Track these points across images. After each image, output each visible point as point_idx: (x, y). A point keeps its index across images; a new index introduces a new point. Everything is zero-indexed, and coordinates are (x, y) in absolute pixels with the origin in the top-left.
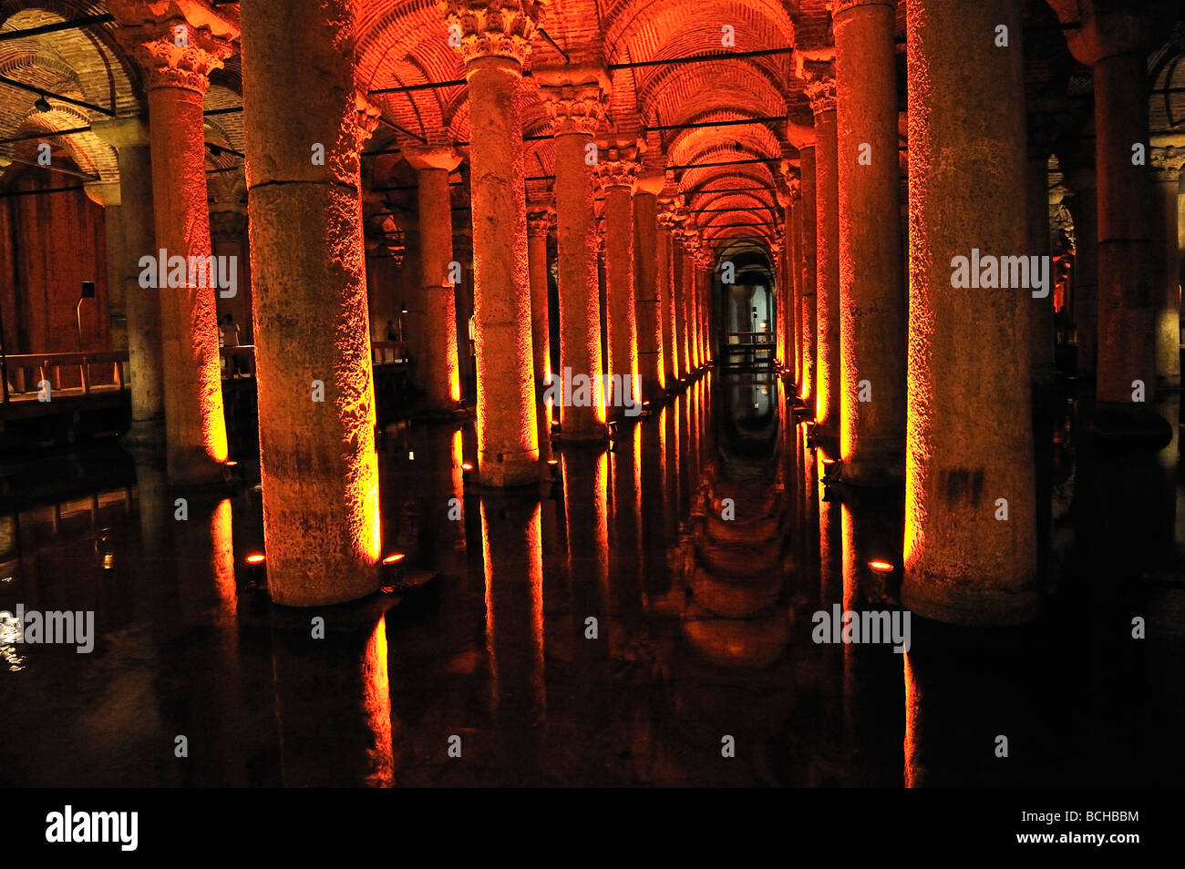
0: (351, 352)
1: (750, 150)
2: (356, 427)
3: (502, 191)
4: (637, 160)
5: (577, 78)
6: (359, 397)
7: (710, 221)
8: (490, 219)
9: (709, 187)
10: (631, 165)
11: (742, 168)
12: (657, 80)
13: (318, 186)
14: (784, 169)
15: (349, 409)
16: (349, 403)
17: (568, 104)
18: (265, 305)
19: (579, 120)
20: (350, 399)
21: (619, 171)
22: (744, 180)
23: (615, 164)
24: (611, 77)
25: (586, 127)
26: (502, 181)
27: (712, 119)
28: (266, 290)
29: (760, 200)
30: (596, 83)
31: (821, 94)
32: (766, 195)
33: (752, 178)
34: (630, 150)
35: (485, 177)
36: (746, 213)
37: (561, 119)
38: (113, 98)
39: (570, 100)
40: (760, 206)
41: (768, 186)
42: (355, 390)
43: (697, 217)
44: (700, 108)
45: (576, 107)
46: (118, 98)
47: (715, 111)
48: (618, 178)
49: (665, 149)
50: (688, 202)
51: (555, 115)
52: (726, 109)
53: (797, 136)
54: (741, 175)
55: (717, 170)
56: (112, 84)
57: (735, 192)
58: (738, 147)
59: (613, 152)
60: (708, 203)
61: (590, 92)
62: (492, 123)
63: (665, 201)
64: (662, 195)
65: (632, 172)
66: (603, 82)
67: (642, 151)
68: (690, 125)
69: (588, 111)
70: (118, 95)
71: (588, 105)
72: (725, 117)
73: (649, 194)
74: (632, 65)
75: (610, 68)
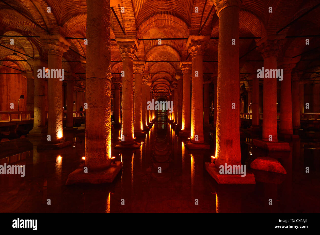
0: (108, 114)
1: (166, 79)
2: (108, 129)
3: (129, 83)
4: (148, 79)
5: (140, 63)
6: (109, 123)
7: (156, 91)
8: (126, 88)
9: (157, 85)
10: (147, 80)
11: (165, 82)
12: (152, 65)
13: (104, 79)
14: (173, 83)
15: (107, 126)
16: (107, 124)
17: (138, 68)
18: (90, 103)
19: (140, 71)
20: (108, 124)
21: (144, 81)
22: (164, 84)
23: (144, 80)
24: (146, 63)
25: (141, 72)
26: (129, 81)
27: (160, 73)
28: (91, 100)
29: (166, 88)
30: (144, 64)
31: (184, 70)
32: (168, 87)
33: (165, 84)
34: (147, 77)
35: (126, 80)
36: (163, 90)
37: (136, 70)
38: (34, 55)
39: (138, 67)
40: (166, 89)
41: (168, 86)
42: (109, 122)
43: (155, 90)
45: (139, 68)
46: (35, 55)
47: (161, 71)
48: (144, 82)
49: (152, 78)
50: (154, 88)
51: (135, 70)
52: (163, 71)
53: (178, 77)
54: (163, 83)
55: (159, 82)
56: (34, 52)
57: (162, 86)
58: (164, 78)
59: (144, 78)
60: (157, 88)
61: (142, 66)
62: (128, 70)
63: (150, 87)
64: (150, 86)
65: (147, 81)
66: (145, 64)
67: (149, 78)
68: (156, 73)
69: (142, 70)
70: (35, 54)
71: (142, 68)
72: (163, 73)
73: (148, 86)
74: (148, 62)
75: (146, 62)
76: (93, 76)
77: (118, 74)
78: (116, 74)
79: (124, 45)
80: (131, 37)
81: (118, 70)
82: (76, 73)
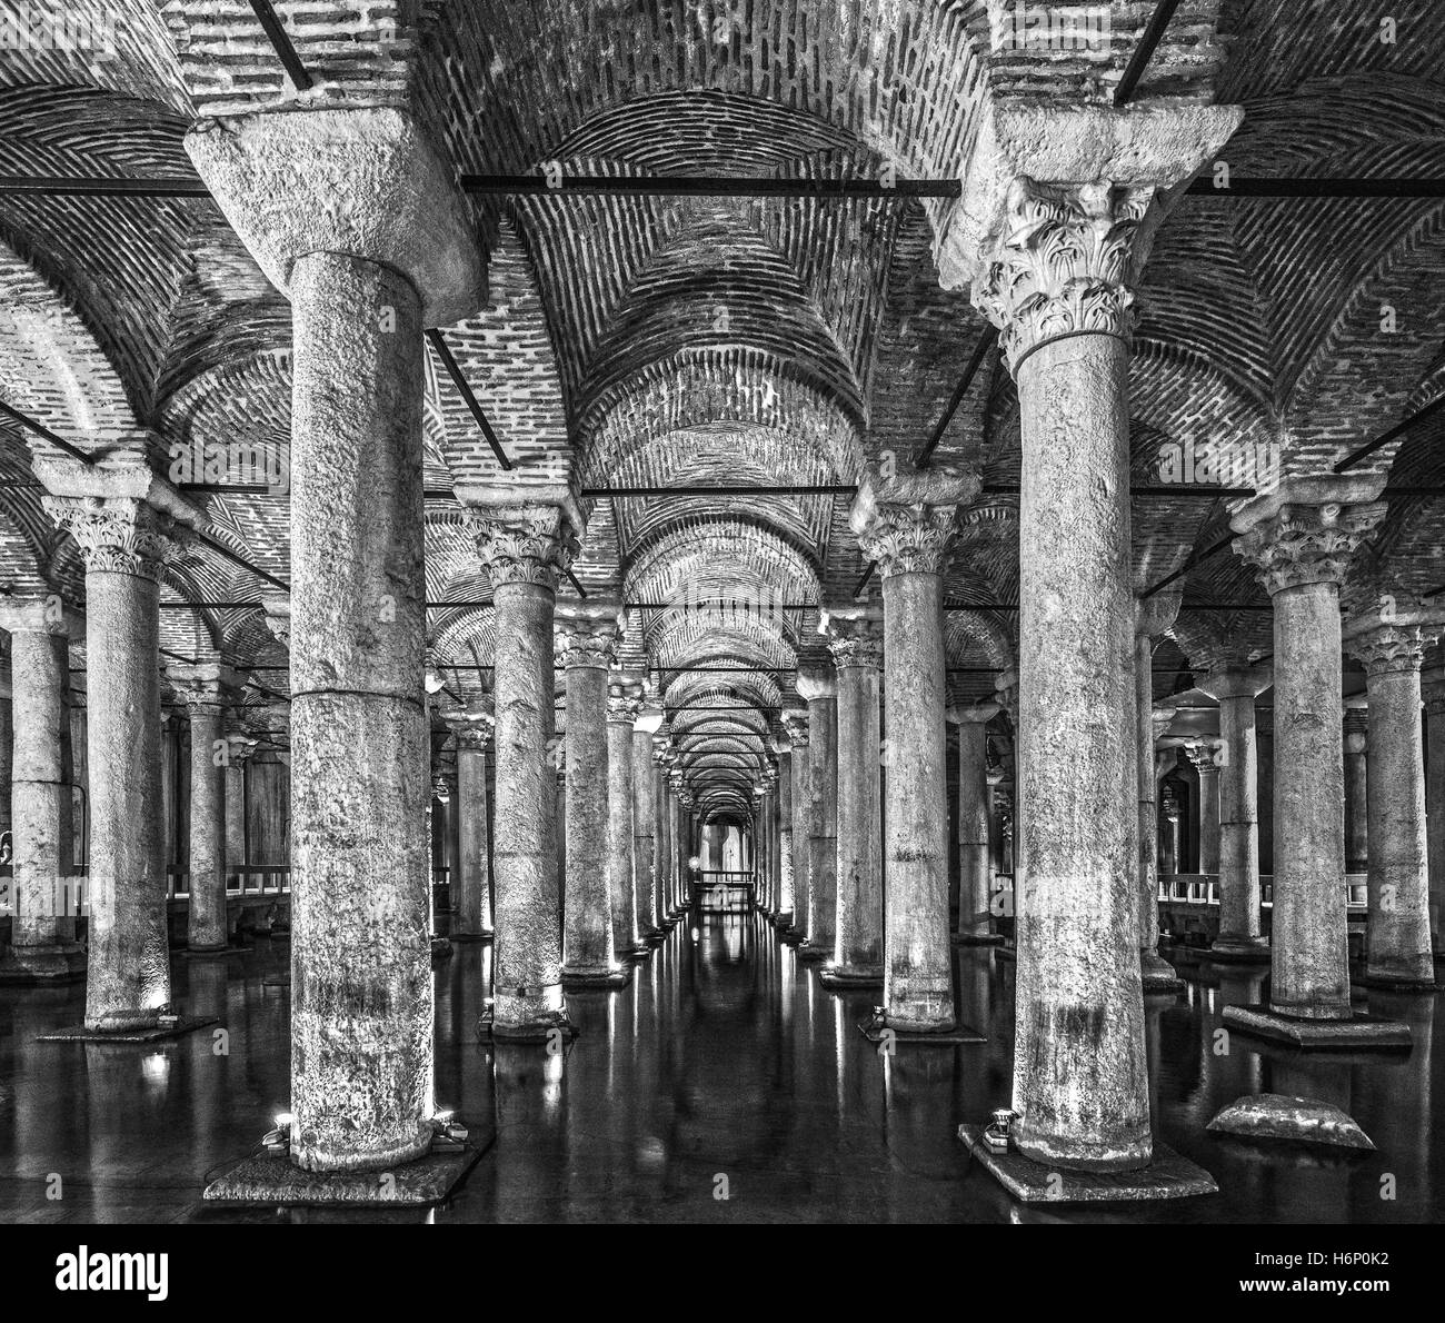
1: (745, 698)
3: (533, 719)
4: (640, 699)
8: (518, 746)
9: (698, 729)
10: (635, 702)
11: (738, 714)
12: (665, 622)
14: (784, 717)
17: (584, 639)
18: (313, 823)
19: (595, 654)
21: (622, 708)
22: (734, 725)
23: (619, 701)
24: (627, 615)
25: (602, 661)
26: (532, 709)
27: (712, 664)
29: (748, 745)
30: (612, 621)
31: (845, 651)
32: (756, 741)
33: (742, 723)
34: (635, 688)
35: (515, 703)
36: (730, 757)
37: (574, 652)
39: (585, 634)
40: (746, 750)
41: (758, 733)
44: (699, 654)
45: (591, 641)
47: (715, 657)
48: (621, 714)
49: (662, 690)
50: (675, 743)
51: (567, 648)
52: (727, 656)
53: (807, 688)
54: (731, 720)
55: (708, 714)
57: (721, 735)
58: (733, 693)
59: (618, 689)
60: (694, 745)
61: (606, 629)
62: (522, 649)
63: (657, 740)
64: (656, 734)
65: (635, 710)
66: (620, 620)
67: (646, 690)
68: (689, 668)
69: (603, 646)
71: (603, 641)
72: (726, 664)
73: (645, 732)
74: (641, 606)
75: (629, 607)
76: (324, 685)
77: (476, 673)
78: (462, 673)
79: (503, 523)
80: (539, 481)
81: (471, 647)
82: (237, 668)
